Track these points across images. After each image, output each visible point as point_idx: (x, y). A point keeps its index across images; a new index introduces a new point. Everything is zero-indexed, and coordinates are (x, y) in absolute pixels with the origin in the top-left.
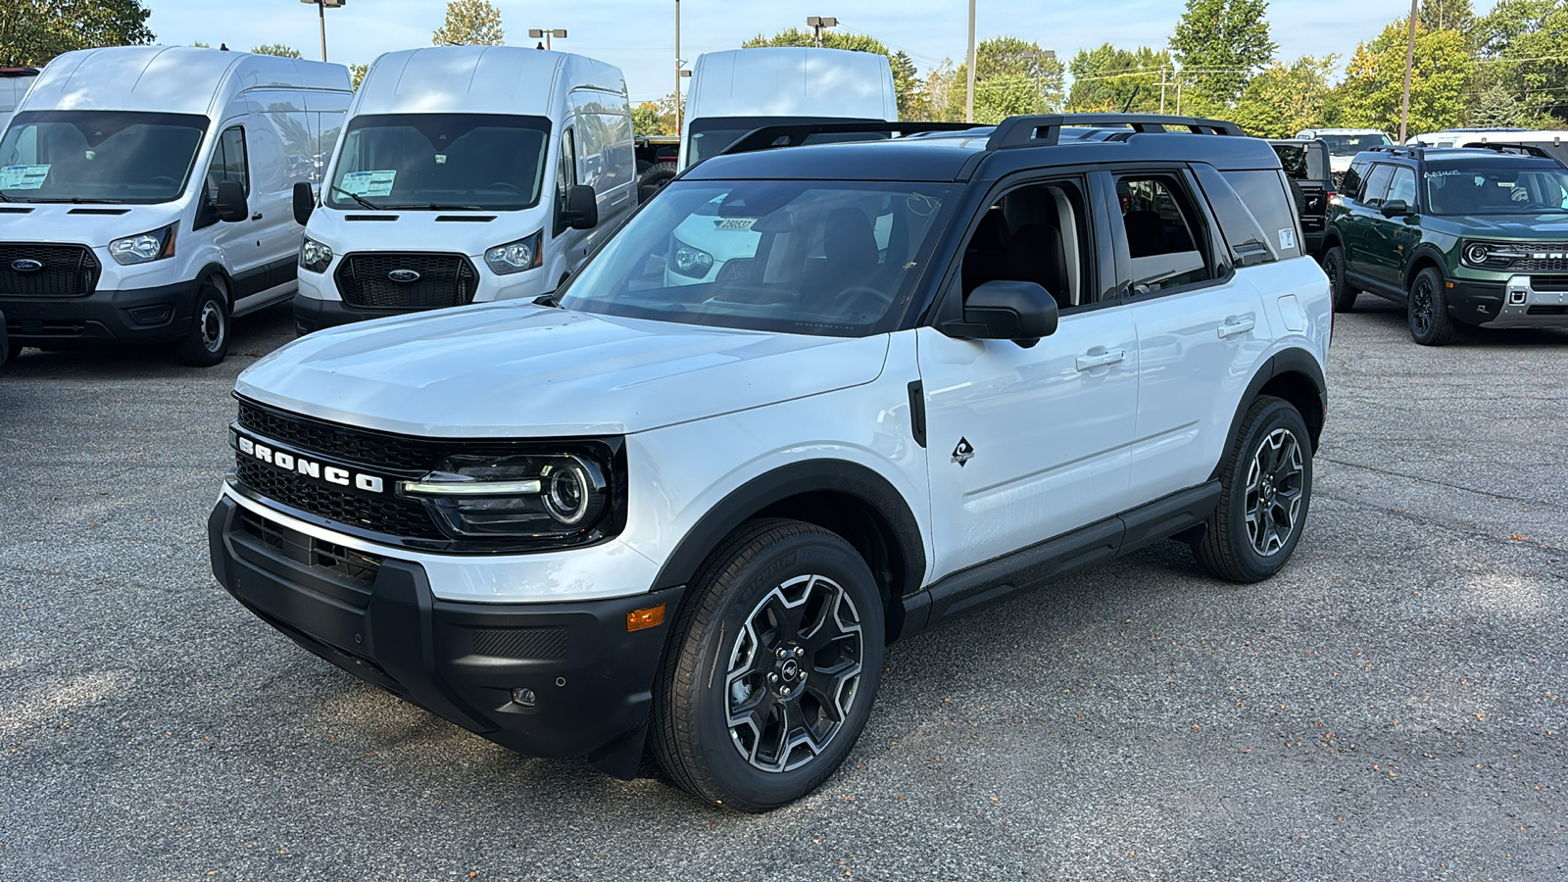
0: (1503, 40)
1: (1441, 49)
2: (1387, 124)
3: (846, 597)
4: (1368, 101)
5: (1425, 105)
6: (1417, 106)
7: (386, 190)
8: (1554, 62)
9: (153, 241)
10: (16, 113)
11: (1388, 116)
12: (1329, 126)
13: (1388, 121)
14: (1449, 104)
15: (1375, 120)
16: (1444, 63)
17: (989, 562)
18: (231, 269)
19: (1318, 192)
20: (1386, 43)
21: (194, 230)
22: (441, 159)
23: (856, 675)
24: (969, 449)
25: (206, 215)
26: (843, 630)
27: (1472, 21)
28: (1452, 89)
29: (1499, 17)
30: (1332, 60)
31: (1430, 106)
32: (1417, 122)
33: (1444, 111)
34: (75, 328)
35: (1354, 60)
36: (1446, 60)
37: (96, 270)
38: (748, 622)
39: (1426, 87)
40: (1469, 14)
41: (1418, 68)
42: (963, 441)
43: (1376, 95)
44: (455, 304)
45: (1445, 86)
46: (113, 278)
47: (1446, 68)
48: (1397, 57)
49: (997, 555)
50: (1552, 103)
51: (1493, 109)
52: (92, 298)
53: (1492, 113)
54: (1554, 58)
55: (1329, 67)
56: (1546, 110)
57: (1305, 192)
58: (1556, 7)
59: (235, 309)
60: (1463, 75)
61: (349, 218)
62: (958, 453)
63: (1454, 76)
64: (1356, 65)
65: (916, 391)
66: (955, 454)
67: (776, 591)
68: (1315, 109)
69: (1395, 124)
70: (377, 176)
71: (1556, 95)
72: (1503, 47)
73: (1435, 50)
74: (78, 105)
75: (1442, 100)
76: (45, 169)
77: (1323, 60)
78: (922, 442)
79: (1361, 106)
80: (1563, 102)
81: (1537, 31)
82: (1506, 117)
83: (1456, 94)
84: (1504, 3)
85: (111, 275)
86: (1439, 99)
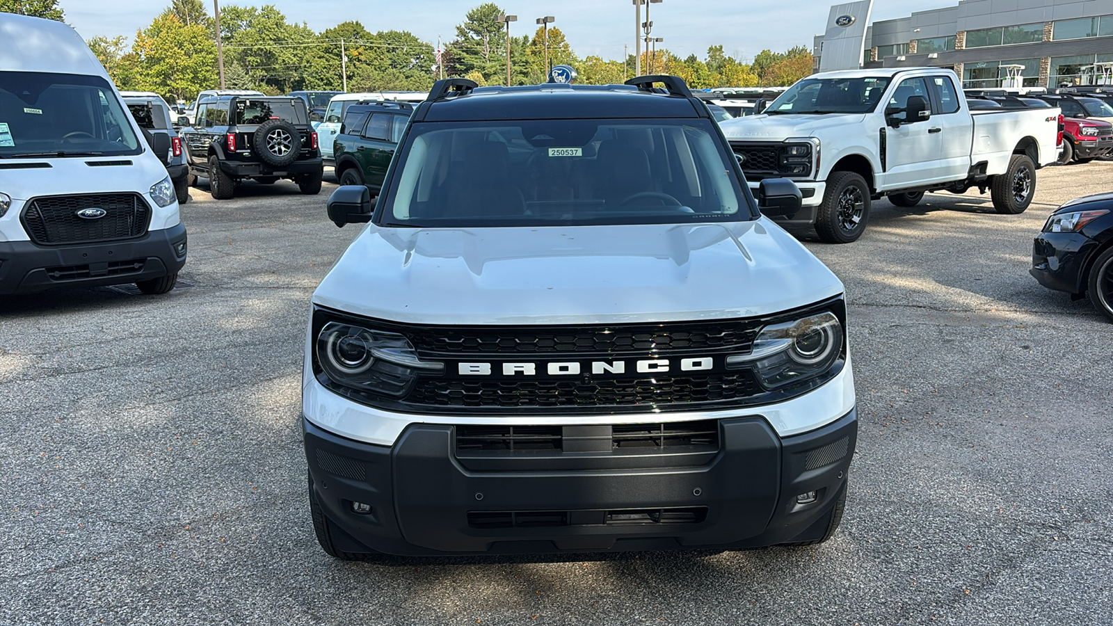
0: (228, 34)
1: (195, 37)
2: (168, 88)
4: (153, 71)
5: (192, 75)
6: (187, 76)
8: (262, 50)
11: (168, 82)
12: (126, 88)
13: (169, 86)
14: (208, 75)
15: (159, 85)
16: (199, 47)
20: (156, 31)
27: (208, 20)
28: (208, 65)
29: (223, 18)
30: (121, 41)
31: (195, 77)
32: (190, 87)
33: (205, 80)
35: (137, 42)
36: (200, 45)
39: (190, 63)
40: (205, 14)
41: (182, 49)
43: (157, 67)
45: (204, 63)
47: (201, 51)
48: (167, 41)
50: (265, 76)
51: (234, 79)
53: (234, 81)
54: (262, 47)
55: (120, 45)
56: (262, 80)
58: (257, 14)
60: (213, 56)
63: (208, 56)
64: (139, 46)
68: (115, 76)
69: (173, 88)
71: (267, 71)
72: (229, 38)
73: (192, 38)
75: (203, 72)
77: (114, 40)
79: (148, 74)
80: (272, 75)
81: (248, 29)
82: (243, 84)
83: (211, 68)
84: (225, 9)
86: (200, 71)
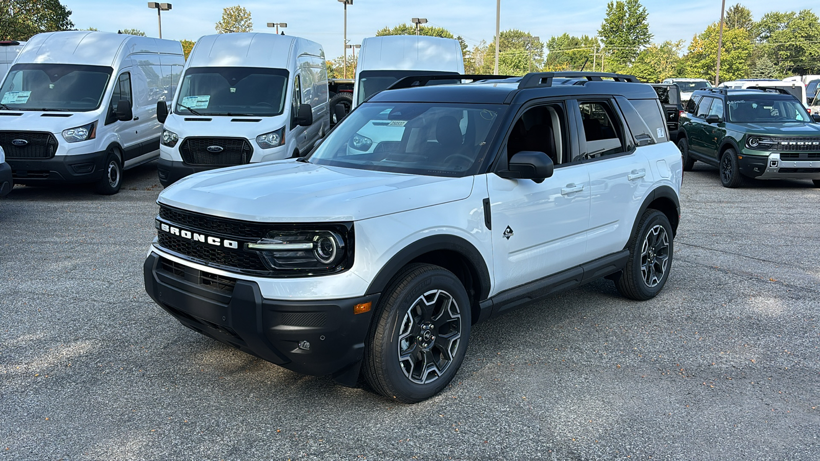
0: (767, 34)
1: (736, 38)
2: (709, 76)
3: (454, 300)
4: (699, 64)
5: (728, 66)
6: (724, 67)
7: (205, 105)
8: (793, 45)
9: (85, 130)
10: (13, 65)
11: (709, 72)
12: (680, 76)
13: (709, 74)
14: (740, 66)
15: (703, 74)
16: (738, 45)
17: (520, 286)
18: (123, 145)
19: (674, 110)
20: (708, 35)
21: (105, 125)
22: (233, 90)
23: (458, 339)
24: (511, 231)
25: (111, 118)
26: (452, 317)
27: (752, 24)
28: (742, 59)
29: (765, 22)
30: (681, 43)
31: (731, 67)
32: (724, 75)
33: (738, 69)
34: (45, 175)
35: (692, 43)
36: (738, 44)
37: (55, 145)
38: (409, 311)
39: (728, 57)
40: (750, 20)
41: (724, 47)
42: (508, 227)
43: (703, 61)
44: (241, 164)
45: (738, 57)
46: (64, 149)
47: (739, 48)
48: (713, 42)
49: (523, 283)
50: (793, 66)
51: (762, 69)
52: (53, 159)
53: (762, 71)
54: (793, 43)
55: (680, 47)
56: (789, 69)
57: (668, 110)
58: (795, 17)
59: (125, 165)
60: (747, 51)
61: (186, 119)
62: (506, 233)
63: (743, 52)
64: (693, 46)
65: (486, 203)
66: (504, 234)
67: (422, 297)
68: (672, 68)
69: (713, 76)
70: (200, 98)
71: (795, 62)
72: (768, 37)
73: (733, 38)
74: (45, 61)
75: (737, 64)
76: (28, 93)
77: (676, 43)
78: (490, 228)
79: (696, 67)
80: (798, 65)
81: (785, 29)
82: (769, 73)
83: (744, 61)
84: (768, 15)
85: (63, 148)
86: (735, 64)
